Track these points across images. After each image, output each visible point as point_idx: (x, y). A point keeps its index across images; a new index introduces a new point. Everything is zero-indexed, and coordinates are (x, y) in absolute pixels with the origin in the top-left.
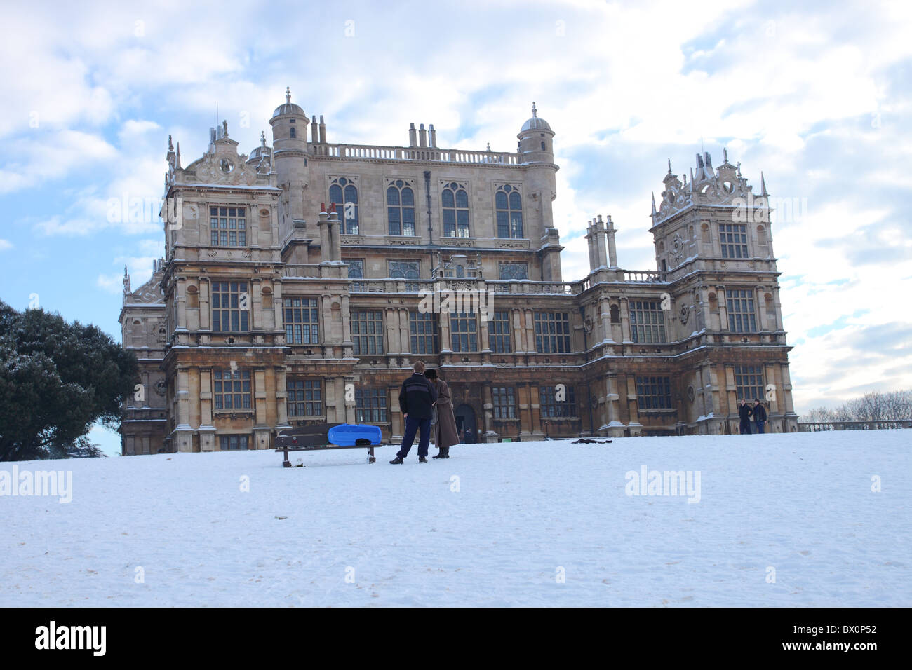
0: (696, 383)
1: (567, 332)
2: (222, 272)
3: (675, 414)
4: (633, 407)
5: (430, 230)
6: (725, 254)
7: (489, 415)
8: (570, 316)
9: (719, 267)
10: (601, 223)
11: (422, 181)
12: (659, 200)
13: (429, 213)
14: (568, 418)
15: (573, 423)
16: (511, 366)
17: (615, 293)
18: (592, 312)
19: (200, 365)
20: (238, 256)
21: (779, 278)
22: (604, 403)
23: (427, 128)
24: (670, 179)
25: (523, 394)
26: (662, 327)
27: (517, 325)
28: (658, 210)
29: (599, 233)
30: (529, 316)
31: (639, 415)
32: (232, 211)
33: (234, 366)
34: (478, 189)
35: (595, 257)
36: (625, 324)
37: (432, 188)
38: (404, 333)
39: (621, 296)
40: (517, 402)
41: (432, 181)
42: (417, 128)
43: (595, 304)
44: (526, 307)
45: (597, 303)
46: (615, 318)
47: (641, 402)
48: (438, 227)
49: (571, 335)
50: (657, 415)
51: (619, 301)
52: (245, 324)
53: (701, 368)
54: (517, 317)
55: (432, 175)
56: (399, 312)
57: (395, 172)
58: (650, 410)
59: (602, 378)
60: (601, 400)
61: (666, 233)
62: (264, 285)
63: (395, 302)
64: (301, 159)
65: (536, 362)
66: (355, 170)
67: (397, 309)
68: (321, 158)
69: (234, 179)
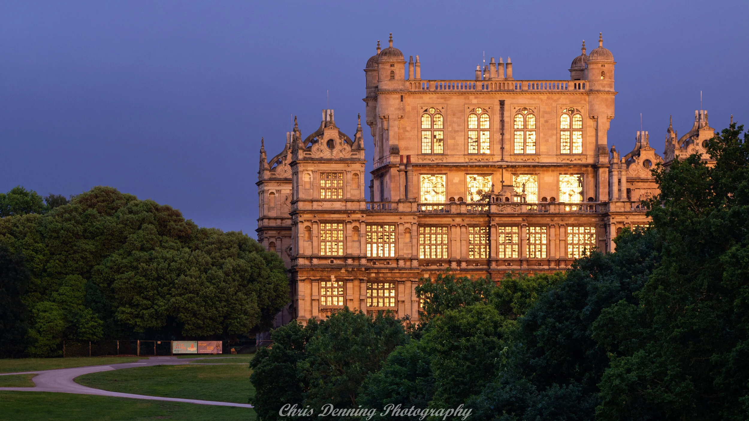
2: (327, 217)
5: (502, 148)
11: (498, 108)
13: (502, 134)
16: (546, 267)
17: (620, 218)
19: (312, 278)
20: (338, 206)
27: (552, 237)
33: (333, 278)
34: (545, 112)
35: (612, 187)
37: (506, 114)
41: (506, 107)
44: (561, 223)
48: (509, 146)
54: (552, 231)
55: (506, 103)
56: (460, 227)
57: (475, 101)
62: (354, 224)
63: (458, 220)
64: (398, 96)
65: (566, 265)
66: (442, 101)
67: (459, 225)
68: (415, 93)
69: (336, 153)
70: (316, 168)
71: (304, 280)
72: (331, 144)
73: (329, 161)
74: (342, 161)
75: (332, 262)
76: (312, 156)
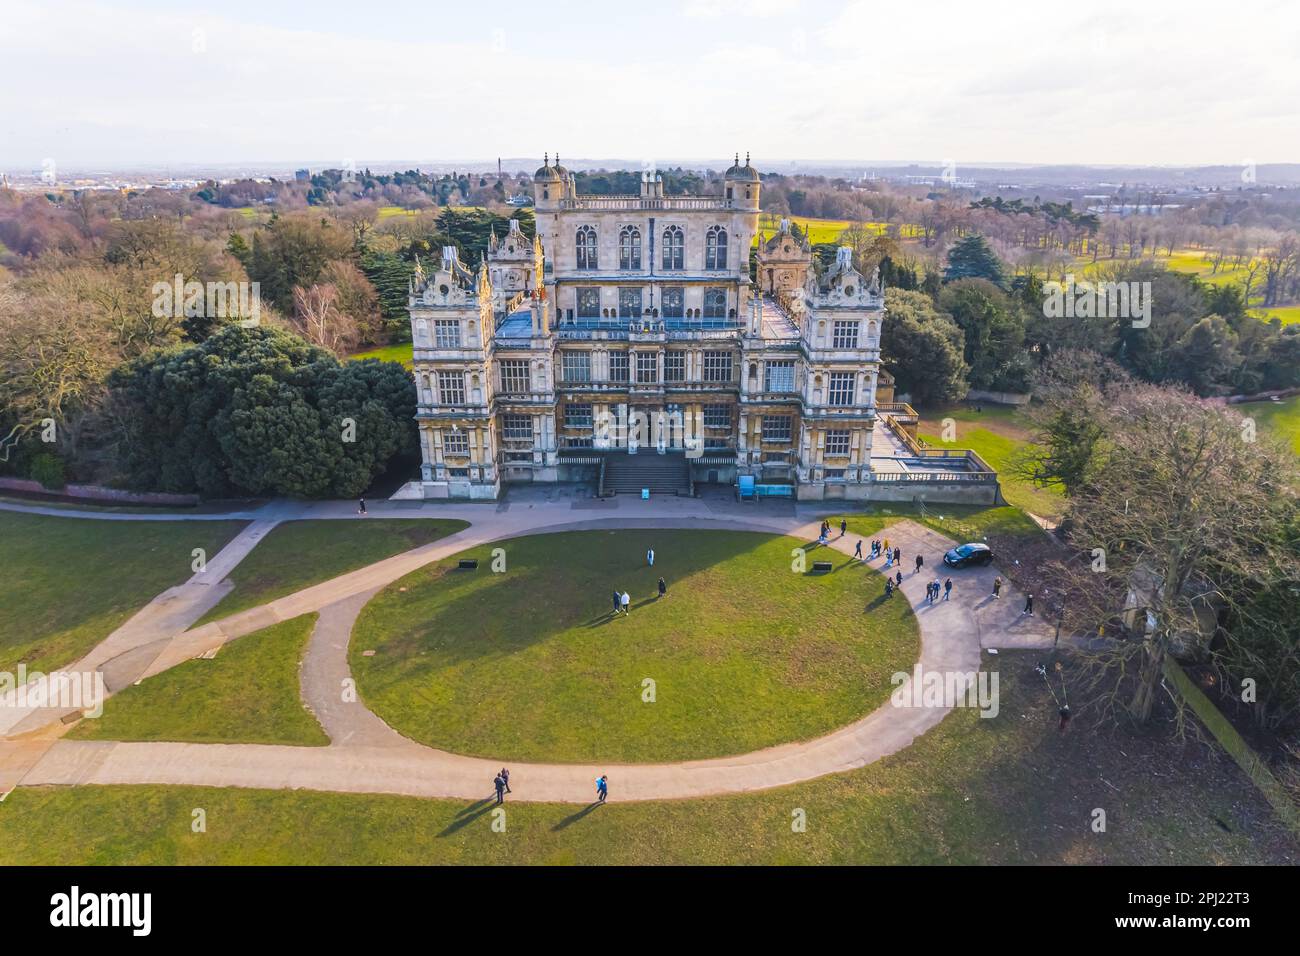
1: (729, 366)
2: (444, 366)
3: (791, 443)
4: (757, 438)
5: (652, 264)
6: (835, 345)
9: (827, 357)
11: (648, 225)
13: (652, 251)
16: (684, 389)
17: (754, 355)
19: (433, 427)
20: (455, 355)
26: (791, 380)
27: (690, 363)
30: (699, 355)
31: (761, 443)
32: (450, 323)
33: (455, 427)
34: (692, 230)
36: (760, 379)
37: (655, 231)
38: (605, 367)
39: (760, 358)
41: (655, 225)
44: (698, 348)
46: (753, 372)
47: (764, 434)
48: (658, 263)
49: (732, 368)
50: (776, 443)
51: (758, 362)
52: (462, 400)
54: (690, 356)
55: (656, 221)
57: (626, 219)
58: (771, 439)
59: (739, 412)
62: (473, 374)
63: (599, 346)
64: (553, 216)
65: (703, 387)
66: (596, 219)
67: (600, 350)
68: (569, 211)
69: (450, 300)
70: (430, 316)
71: (426, 429)
72: (443, 289)
73: (444, 308)
74: (456, 307)
75: (454, 411)
76: (425, 303)
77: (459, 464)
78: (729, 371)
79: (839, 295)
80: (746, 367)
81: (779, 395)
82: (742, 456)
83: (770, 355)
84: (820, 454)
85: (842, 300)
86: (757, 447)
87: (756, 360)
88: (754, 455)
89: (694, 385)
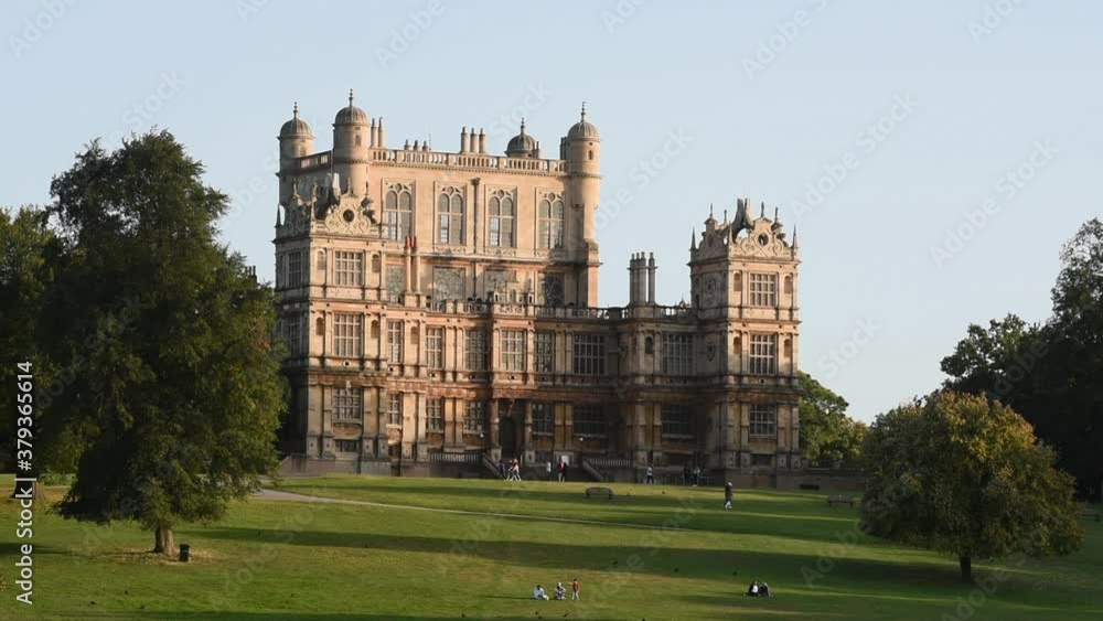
0: (714, 415)
1: (602, 355)
2: (342, 308)
4: (657, 433)
5: (475, 238)
6: (753, 302)
7: (529, 430)
8: (606, 339)
9: (745, 314)
10: (643, 259)
11: (471, 188)
12: (699, 239)
13: (476, 220)
14: (597, 435)
15: (601, 440)
17: (649, 326)
18: (628, 340)
19: (324, 384)
20: (356, 294)
21: (798, 326)
22: (631, 427)
23: (477, 132)
24: (710, 222)
25: (558, 410)
26: (690, 360)
27: (558, 347)
28: (697, 247)
29: (640, 268)
30: (569, 339)
31: (662, 440)
32: (353, 255)
33: (348, 383)
35: (635, 288)
36: (657, 356)
37: (480, 197)
38: (461, 350)
39: (656, 329)
40: (553, 417)
41: (481, 188)
42: (468, 132)
43: (632, 334)
44: (568, 330)
45: (634, 333)
46: (649, 351)
47: (665, 428)
48: (483, 235)
49: (605, 358)
50: (678, 441)
51: (654, 334)
52: (358, 350)
53: (721, 403)
54: (559, 339)
55: (481, 183)
56: (456, 330)
57: (446, 179)
58: (672, 436)
59: (632, 403)
60: (629, 423)
61: (703, 271)
65: (573, 382)
67: (455, 327)
69: (354, 228)
71: (314, 386)
72: (348, 216)
73: (346, 237)
74: (360, 237)
75: (347, 364)
76: (326, 230)
77: (347, 434)
78: (602, 360)
79: (752, 243)
80: (642, 340)
81: (678, 378)
82: (642, 455)
83: (667, 325)
84: (745, 433)
85: (756, 249)
86: (658, 444)
87: (652, 332)
88: (655, 454)
89: (564, 377)
